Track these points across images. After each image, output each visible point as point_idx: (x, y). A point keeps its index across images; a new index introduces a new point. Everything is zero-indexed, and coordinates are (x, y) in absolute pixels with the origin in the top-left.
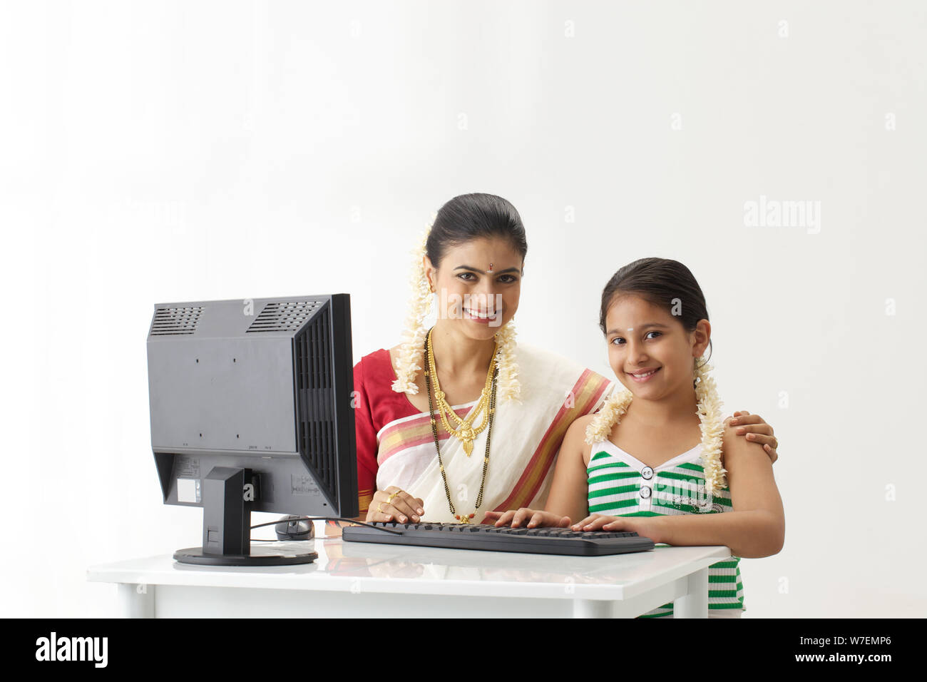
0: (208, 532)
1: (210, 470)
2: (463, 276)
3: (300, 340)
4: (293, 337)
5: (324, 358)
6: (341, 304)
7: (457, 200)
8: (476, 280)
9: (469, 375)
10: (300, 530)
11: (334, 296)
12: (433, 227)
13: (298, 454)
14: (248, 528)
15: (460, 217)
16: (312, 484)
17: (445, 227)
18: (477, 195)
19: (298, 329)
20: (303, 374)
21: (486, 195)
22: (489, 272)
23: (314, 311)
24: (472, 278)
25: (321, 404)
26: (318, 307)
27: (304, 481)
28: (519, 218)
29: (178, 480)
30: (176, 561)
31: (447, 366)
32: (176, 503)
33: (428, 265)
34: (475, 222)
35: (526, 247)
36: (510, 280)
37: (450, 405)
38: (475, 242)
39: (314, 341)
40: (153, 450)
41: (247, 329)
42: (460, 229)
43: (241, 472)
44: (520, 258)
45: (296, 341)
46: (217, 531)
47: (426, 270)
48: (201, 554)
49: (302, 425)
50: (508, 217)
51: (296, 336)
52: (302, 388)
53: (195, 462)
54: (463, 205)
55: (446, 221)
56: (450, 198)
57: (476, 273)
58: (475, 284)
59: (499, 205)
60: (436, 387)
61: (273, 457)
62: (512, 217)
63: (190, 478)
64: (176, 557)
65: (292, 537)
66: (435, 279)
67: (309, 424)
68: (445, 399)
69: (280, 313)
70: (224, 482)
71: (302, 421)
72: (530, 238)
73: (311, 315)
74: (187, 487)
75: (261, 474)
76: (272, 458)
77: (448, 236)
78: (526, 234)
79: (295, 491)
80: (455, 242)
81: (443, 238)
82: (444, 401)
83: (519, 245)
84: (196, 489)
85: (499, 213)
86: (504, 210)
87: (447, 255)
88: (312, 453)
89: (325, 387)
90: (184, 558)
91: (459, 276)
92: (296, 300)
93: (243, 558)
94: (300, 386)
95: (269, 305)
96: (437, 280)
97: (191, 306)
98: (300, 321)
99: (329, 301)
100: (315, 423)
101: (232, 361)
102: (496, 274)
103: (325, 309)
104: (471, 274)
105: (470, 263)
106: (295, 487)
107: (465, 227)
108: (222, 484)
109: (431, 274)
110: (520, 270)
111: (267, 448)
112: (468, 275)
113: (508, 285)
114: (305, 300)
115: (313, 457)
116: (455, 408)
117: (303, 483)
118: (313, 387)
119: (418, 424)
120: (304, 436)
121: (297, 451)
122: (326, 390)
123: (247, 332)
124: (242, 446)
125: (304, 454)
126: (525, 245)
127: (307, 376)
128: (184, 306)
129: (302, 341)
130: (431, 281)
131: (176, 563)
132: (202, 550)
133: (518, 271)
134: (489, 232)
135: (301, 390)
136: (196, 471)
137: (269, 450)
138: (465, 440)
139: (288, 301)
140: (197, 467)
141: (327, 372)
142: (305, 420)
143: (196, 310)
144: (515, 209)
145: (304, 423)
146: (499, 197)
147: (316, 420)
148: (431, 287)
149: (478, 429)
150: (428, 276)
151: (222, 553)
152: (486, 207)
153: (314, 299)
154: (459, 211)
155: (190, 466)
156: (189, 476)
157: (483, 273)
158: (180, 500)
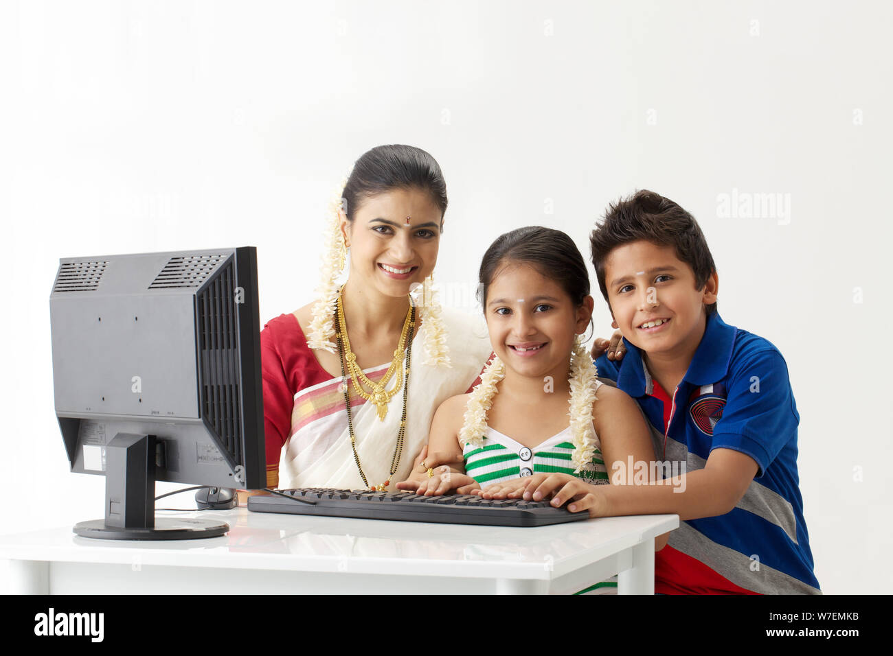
0: (110, 503)
1: (114, 437)
2: (378, 230)
3: (203, 297)
4: (195, 294)
5: (228, 317)
6: (247, 257)
7: (375, 151)
8: (392, 234)
9: (383, 336)
10: (220, 499)
11: (238, 250)
12: (349, 179)
13: (201, 420)
14: (152, 499)
15: (377, 167)
16: (217, 452)
17: (362, 177)
18: (397, 147)
19: (201, 285)
20: (206, 333)
21: (406, 147)
22: (407, 225)
23: (218, 266)
24: (388, 231)
25: (225, 366)
26: (222, 261)
27: (209, 449)
28: (439, 171)
29: (84, 446)
30: (76, 534)
31: (361, 327)
32: (82, 471)
33: (344, 219)
34: (393, 173)
35: (447, 202)
36: (427, 235)
37: (362, 369)
38: (392, 193)
39: (217, 298)
40: (57, 414)
41: (150, 285)
42: (376, 179)
43: (145, 438)
44: (440, 213)
45: (199, 298)
46: (119, 503)
47: (341, 223)
48: (102, 527)
49: (205, 388)
50: (428, 169)
51: (198, 292)
52: (205, 348)
53: (101, 428)
54: (380, 156)
55: (363, 171)
56: (369, 148)
57: (393, 227)
58: (392, 237)
59: (418, 156)
60: (347, 349)
61: (178, 423)
62: (432, 169)
63: (94, 445)
64: (75, 530)
65: (213, 506)
66: (349, 233)
67: (212, 387)
68: (356, 361)
69: (184, 268)
70: (126, 449)
71: (205, 385)
72: (451, 193)
73: (215, 269)
74: (92, 454)
75: (167, 441)
76: (176, 424)
77: (363, 187)
78: (447, 188)
79: (200, 460)
80: (370, 193)
81: (359, 189)
82: (355, 363)
83: (439, 200)
84: (102, 457)
85: (418, 164)
86: (423, 161)
87: (361, 207)
88: (216, 419)
89: (229, 347)
90: (85, 531)
91: (375, 229)
92: (201, 254)
93: (148, 531)
94: (203, 347)
95: (173, 259)
96: (352, 233)
97: (96, 260)
98: (202, 277)
99: (233, 254)
100: (218, 387)
101: (135, 319)
102: (413, 228)
103: (229, 263)
104: (387, 227)
105: (386, 216)
106: (200, 456)
107: (382, 178)
108: (124, 452)
109: (346, 227)
110: (439, 225)
111: (169, 413)
112: (384, 229)
113: (426, 240)
114: (210, 254)
115: (216, 423)
116: (367, 371)
117: (208, 451)
118: (217, 348)
119: (330, 391)
120: (207, 400)
121: (200, 417)
122: (230, 350)
123: (150, 288)
124: (144, 411)
125: (207, 420)
126: (445, 199)
127: (210, 335)
128: (89, 260)
129: (205, 299)
130: (345, 235)
131: (75, 537)
132: (104, 522)
133: (437, 226)
134: (407, 183)
135: (204, 351)
136: (101, 437)
137: (171, 415)
138: (379, 404)
139: (192, 255)
140: (102, 433)
141: (231, 332)
142: (207, 384)
143: (101, 265)
144: (436, 162)
145: (206, 387)
146: (420, 149)
147: (220, 383)
148: (346, 241)
149: (392, 392)
150: (343, 229)
151: (124, 526)
152: (406, 158)
153: (219, 253)
154: (376, 161)
155: (95, 432)
156: (95, 442)
157: (399, 226)
158: (86, 467)
